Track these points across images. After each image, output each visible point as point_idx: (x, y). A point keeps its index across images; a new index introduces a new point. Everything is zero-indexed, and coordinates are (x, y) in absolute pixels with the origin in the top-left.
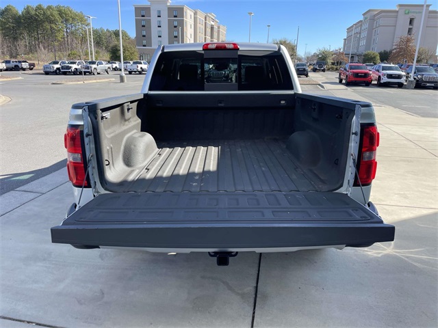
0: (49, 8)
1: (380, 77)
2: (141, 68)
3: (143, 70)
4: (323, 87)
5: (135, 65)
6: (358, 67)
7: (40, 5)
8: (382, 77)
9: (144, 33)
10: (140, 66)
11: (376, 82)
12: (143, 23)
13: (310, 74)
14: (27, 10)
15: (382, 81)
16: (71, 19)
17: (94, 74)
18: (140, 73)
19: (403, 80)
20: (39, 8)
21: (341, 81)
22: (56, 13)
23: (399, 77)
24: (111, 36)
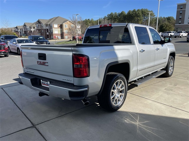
0: (138, 10)
7: (134, 10)
9: (181, 17)
12: (181, 12)
14: (129, 13)
16: (146, 14)
20: (134, 11)
22: (140, 12)
24: (165, 20)
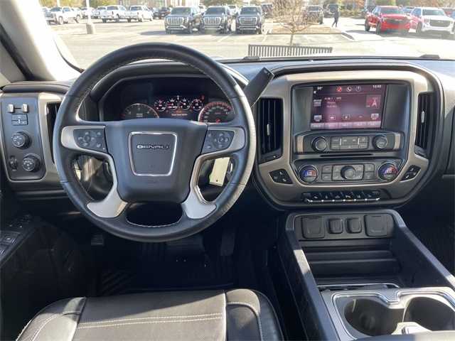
1: (420, 23)
2: (118, 15)
3: (120, 18)
4: (351, 37)
5: (110, 11)
6: (393, 11)
8: (424, 24)
10: (116, 12)
11: (414, 31)
13: (325, 20)
15: (423, 30)
17: (60, 24)
18: (117, 21)
19: (449, 29)
21: (368, 30)
23: (446, 24)
